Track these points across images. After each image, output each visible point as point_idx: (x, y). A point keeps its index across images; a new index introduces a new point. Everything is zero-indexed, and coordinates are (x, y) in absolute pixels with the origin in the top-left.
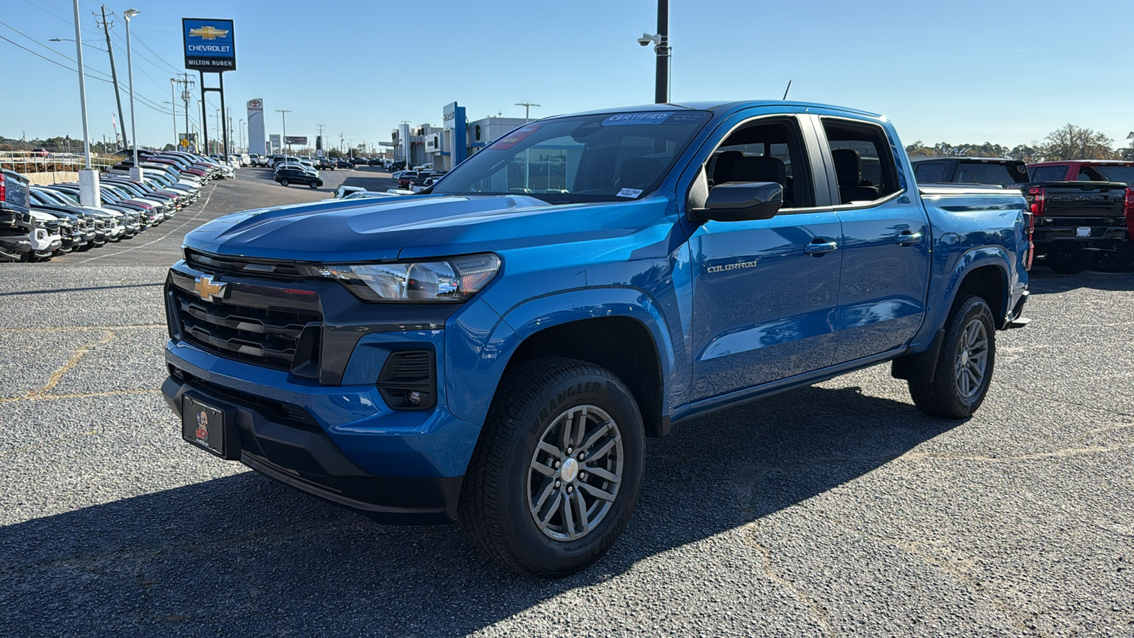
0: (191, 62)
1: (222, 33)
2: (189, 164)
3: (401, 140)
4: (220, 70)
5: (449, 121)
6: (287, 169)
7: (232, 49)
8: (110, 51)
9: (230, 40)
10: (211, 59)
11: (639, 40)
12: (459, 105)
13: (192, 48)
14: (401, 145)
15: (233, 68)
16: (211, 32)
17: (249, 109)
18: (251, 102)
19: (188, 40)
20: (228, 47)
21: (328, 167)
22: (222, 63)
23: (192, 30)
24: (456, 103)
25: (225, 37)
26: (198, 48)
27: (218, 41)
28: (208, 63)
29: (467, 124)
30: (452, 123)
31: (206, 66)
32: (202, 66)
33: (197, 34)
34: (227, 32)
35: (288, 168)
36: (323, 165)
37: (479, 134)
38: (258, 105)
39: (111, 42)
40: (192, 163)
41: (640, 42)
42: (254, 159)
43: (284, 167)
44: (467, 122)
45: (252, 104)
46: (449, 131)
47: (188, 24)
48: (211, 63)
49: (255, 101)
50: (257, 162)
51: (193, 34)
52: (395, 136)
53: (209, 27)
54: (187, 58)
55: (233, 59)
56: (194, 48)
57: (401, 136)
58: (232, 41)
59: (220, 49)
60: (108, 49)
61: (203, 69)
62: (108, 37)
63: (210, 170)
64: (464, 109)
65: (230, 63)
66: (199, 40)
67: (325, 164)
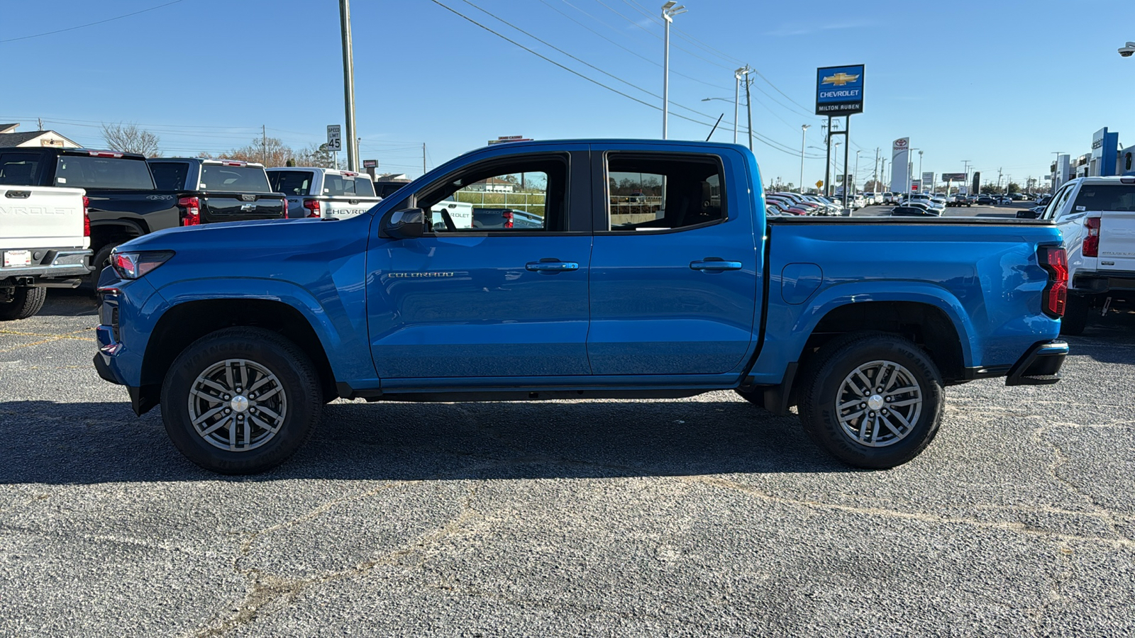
0: (821, 109)
1: (852, 78)
2: (793, 204)
3: (1059, 173)
4: (847, 113)
5: (1097, 149)
6: (909, 206)
7: (860, 92)
8: (748, 105)
9: (860, 85)
10: (839, 104)
11: (1119, 50)
12: (1108, 132)
13: (823, 95)
14: (1058, 178)
15: (860, 110)
16: (843, 78)
17: (894, 148)
18: (897, 141)
19: (821, 87)
20: (857, 91)
21: (964, 204)
22: (850, 107)
23: (825, 78)
24: (1106, 129)
25: (855, 81)
26: (829, 94)
27: (849, 86)
28: (837, 108)
29: (1119, 152)
30: (1100, 152)
31: (835, 111)
32: (831, 111)
33: (829, 81)
34: (857, 76)
35: (912, 205)
36: (959, 201)
37: (1130, 162)
38: (904, 143)
39: (750, 97)
40: (796, 203)
41: (1121, 53)
42: (888, 197)
43: (907, 205)
44: (1119, 148)
45: (898, 144)
46: (1095, 161)
47: (822, 72)
48: (839, 107)
49: (901, 140)
50: (890, 201)
51: (826, 81)
52: (1053, 168)
53: (841, 74)
54: (818, 104)
55: (861, 102)
56: (825, 95)
57: (1060, 168)
58: (861, 85)
59: (850, 93)
60: (746, 103)
61: (831, 114)
62: (748, 93)
63: (811, 209)
64: (1116, 135)
65: (857, 106)
66: (831, 87)
67: (961, 201)
